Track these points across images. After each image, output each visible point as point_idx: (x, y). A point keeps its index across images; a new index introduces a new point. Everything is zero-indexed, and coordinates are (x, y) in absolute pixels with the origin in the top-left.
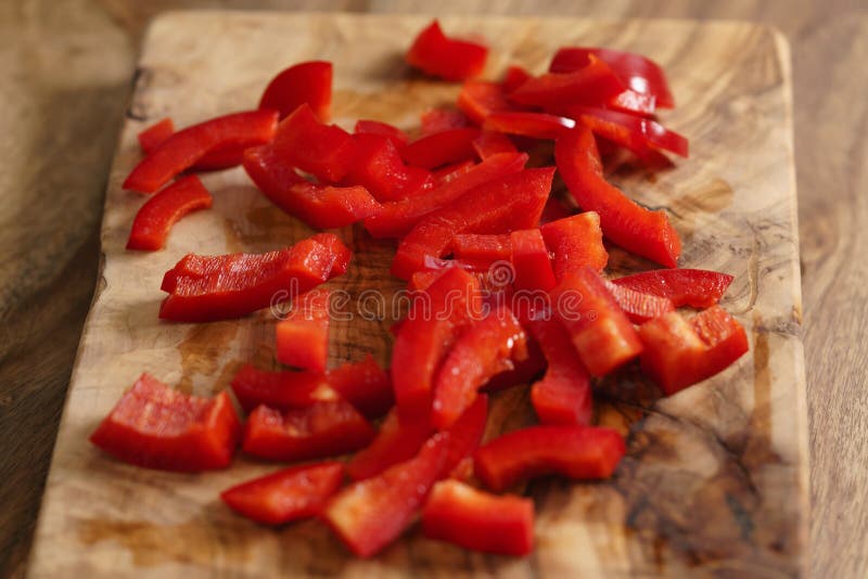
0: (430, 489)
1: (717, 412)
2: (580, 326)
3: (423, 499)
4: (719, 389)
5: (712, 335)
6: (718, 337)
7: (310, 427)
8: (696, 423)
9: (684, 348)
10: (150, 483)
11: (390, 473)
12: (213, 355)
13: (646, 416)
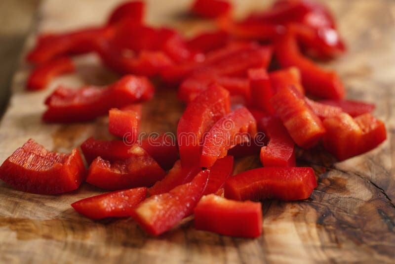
0: (198, 199)
1: (370, 169)
2: (289, 117)
3: (195, 204)
4: (371, 159)
5: (366, 126)
6: (370, 127)
7: (127, 170)
8: (358, 174)
9: (351, 130)
10: (30, 200)
11: (175, 190)
12: (71, 139)
13: (328, 171)
